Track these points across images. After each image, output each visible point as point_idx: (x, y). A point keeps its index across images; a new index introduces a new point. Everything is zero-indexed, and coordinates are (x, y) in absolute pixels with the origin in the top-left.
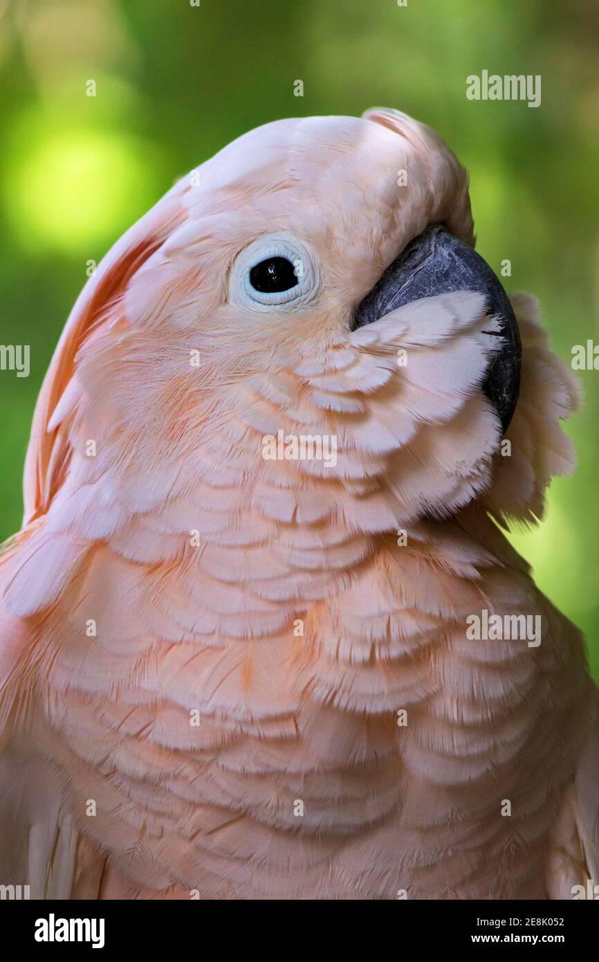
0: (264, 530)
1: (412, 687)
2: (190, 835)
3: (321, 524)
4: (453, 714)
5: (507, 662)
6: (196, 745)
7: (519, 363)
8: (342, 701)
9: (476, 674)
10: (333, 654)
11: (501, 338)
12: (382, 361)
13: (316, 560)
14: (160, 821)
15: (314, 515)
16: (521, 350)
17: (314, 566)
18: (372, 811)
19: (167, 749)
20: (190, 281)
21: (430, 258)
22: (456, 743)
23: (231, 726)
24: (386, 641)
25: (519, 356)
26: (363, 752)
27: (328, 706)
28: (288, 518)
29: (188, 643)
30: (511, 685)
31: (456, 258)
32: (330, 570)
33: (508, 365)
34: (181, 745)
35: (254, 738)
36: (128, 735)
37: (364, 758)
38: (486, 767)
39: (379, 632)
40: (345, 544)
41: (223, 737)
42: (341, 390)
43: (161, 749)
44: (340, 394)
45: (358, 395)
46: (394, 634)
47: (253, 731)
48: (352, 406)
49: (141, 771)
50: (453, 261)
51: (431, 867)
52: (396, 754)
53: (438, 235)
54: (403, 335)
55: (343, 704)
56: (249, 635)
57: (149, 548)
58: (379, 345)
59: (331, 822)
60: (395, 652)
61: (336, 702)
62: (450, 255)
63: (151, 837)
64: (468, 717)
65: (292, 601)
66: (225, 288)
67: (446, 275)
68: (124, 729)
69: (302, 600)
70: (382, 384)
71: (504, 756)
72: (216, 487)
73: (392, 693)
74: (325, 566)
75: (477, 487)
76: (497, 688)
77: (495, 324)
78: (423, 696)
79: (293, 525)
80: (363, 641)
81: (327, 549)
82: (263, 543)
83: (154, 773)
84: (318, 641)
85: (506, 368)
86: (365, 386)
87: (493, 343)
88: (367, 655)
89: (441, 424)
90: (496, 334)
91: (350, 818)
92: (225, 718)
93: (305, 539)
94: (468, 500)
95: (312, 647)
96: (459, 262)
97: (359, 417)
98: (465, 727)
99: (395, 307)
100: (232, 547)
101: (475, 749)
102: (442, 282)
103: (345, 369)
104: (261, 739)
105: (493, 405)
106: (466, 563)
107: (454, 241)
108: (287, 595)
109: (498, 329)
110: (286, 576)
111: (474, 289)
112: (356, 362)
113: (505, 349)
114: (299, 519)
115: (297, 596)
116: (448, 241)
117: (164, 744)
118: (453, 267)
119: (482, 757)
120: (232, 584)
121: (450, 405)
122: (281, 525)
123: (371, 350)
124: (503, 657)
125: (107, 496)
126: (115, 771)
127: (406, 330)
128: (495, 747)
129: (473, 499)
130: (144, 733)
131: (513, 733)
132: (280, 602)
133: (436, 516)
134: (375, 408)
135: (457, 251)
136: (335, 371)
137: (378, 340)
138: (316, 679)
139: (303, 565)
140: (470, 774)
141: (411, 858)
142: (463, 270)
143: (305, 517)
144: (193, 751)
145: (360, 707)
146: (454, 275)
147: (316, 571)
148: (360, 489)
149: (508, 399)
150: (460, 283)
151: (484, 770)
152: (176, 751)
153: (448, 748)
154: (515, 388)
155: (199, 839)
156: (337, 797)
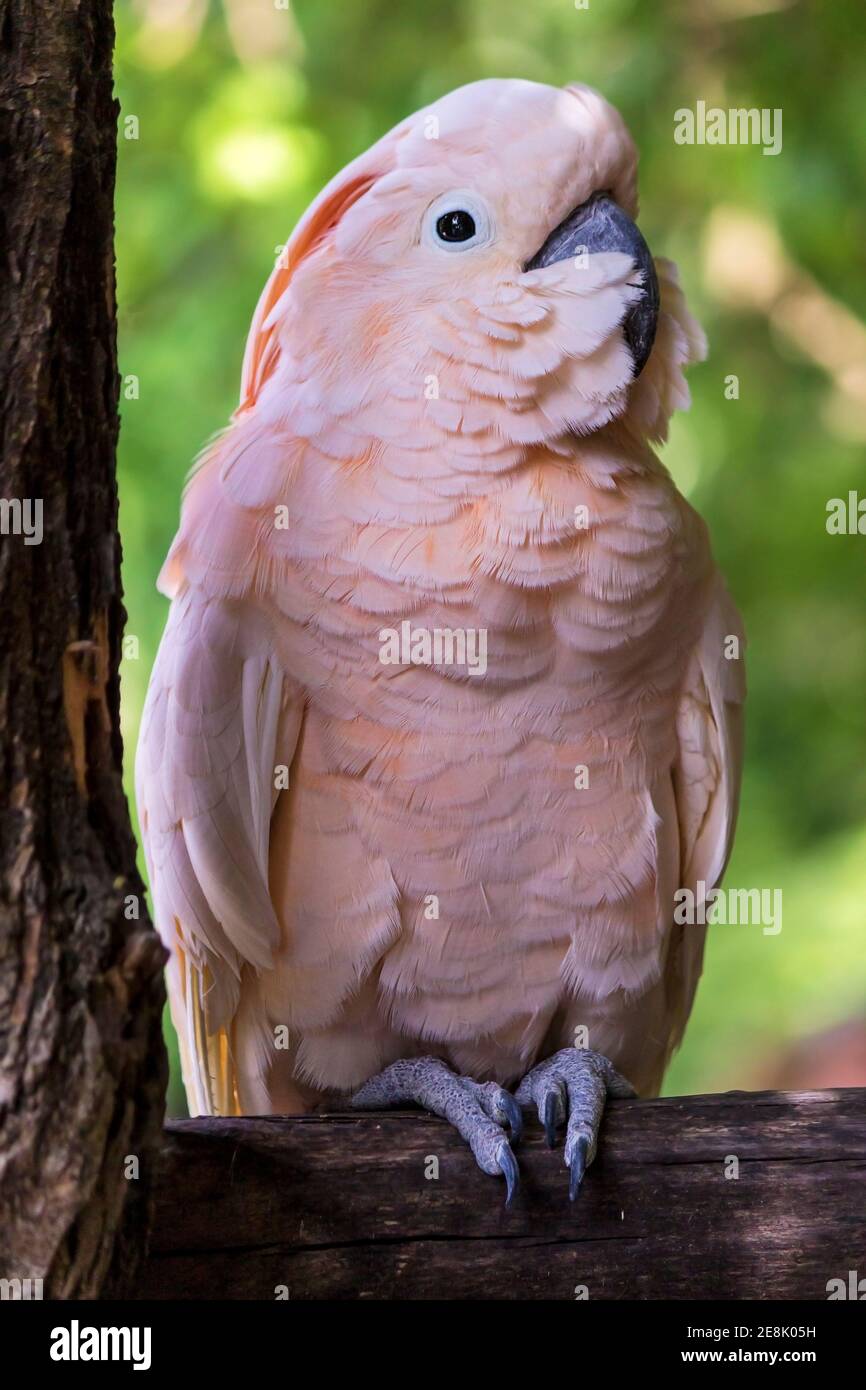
0: (437, 437)
1: (562, 569)
2: (374, 676)
3: (480, 435)
4: (599, 593)
5: (642, 553)
6: (390, 609)
7: (656, 317)
8: (503, 575)
9: (615, 563)
10: (494, 537)
11: (642, 290)
12: (541, 301)
13: (474, 464)
14: (349, 664)
15: (476, 427)
16: (658, 304)
17: (472, 469)
18: (529, 668)
19: (366, 612)
20: (390, 223)
21: (590, 220)
22: (600, 616)
23: (418, 593)
24: (539, 531)
25: (657, 309)
26: (522, 618)
27: (492, 578)
28: (454, 428)
29: (374, 525)
30: (645, 575)
31: (611, 222)
32: (486, 473)
33: (646, 317)
34: (377, 609)
35: (440, 604)
36: (332, 599)
37: (523, 624)
38: (623, 638)
39: (533, 524)
40: (500, 452)
41: (413, 604)
42: (503, 320)
43: (361, 613)
44: (500, 323)
45: (517, 327)
46: (546, 526)
47: (440, 597)
48: (509, 334)
49: (341, 629)
50: (609, 224)
51: (577, 712)
52: (549, 625)
53: (599, 201)
54: (561, 282)
55: (504, 577)
56: (424, 522)
57: (343, 445)
58: (540, 287)
59: (494, 677)
60: (546, 539)
61: (499, 574)
62: (606, 219)
63: (341, 676)
64: (611, 597)
65: (461, 496)
66: (419, 231)
67: (601, 236)
68: (329, 594)
69: (469, 496)
70: (537, 319)
71: (639, 631)
72: (401, 400)
73: (543, 571)
74: (482, 470)
75: (614, 411)
76: (633, 576)
77: (638, 279)
78: (571, 574)
79: (459, 433)
80: (518, 530)
81: (485, 456)
82: (430, 449)
83: (352, 631)
84: (482, 526)
85: (643, 320)
86: (524, 320)
87: (634, 294)
88: (522, 540)
89: (580, 358)
90: (638, 286)
91: (512, 673)
92: (413, 586)
93: (468, 446)
94: (606, 422)
95: (476, 534)
96: (613, 226)
97: (514, 345)
98: (608, 605)
99: (557, 260)
100: (410, 449)
101: (616, 623)
102: (597, 242)
103: (510, 304)
104: (447, 605)
105: (631, 349)
106: (604, 475)
107: (612, 207)
108: (456, 492)
109: (641, 283)
110: (451, 476)
111: (623, 251)
112: (520, 299)
113: (644, 299)
114: (464, 429)
115: (465, 492)
116: (606, 206)
117: (363, 608)
118: (608, 230)
119: (621, 628)
120: (410, 479)
121: (590, 344)
122: (450, 433)
123: (533, 290)
124: (639, 549)
125: (313, 399)
126: (318, 628)
127: (564, 279)
128: (633, 622)
129: (609, 422)
130: (347, 597)
131: (650, 611)
132: (450, 497)
133: (578, 433)
134: (528, 338)
135: (613, 217)
136: (501, 304)
137: (539, 284)
138: (481, 556)
139: (462, 468)
140: (612, 642)
141: (560, 707)
142: (616, 232)
143: (469, 427)
144: (388, 614)
145: (518, 581)
146: (608, 237)
147: (476, 473)
148: (518, 407)
149: (643, 346)
150: (612, 244)
151: (621, 640)
152: (374, 614)
153: (592, 620)
154: (651, 336)
155: (381, 680)
156: (501, 654)
